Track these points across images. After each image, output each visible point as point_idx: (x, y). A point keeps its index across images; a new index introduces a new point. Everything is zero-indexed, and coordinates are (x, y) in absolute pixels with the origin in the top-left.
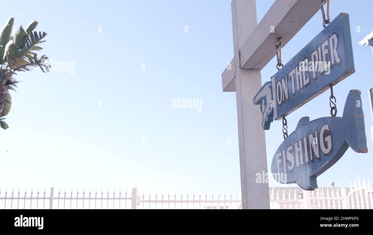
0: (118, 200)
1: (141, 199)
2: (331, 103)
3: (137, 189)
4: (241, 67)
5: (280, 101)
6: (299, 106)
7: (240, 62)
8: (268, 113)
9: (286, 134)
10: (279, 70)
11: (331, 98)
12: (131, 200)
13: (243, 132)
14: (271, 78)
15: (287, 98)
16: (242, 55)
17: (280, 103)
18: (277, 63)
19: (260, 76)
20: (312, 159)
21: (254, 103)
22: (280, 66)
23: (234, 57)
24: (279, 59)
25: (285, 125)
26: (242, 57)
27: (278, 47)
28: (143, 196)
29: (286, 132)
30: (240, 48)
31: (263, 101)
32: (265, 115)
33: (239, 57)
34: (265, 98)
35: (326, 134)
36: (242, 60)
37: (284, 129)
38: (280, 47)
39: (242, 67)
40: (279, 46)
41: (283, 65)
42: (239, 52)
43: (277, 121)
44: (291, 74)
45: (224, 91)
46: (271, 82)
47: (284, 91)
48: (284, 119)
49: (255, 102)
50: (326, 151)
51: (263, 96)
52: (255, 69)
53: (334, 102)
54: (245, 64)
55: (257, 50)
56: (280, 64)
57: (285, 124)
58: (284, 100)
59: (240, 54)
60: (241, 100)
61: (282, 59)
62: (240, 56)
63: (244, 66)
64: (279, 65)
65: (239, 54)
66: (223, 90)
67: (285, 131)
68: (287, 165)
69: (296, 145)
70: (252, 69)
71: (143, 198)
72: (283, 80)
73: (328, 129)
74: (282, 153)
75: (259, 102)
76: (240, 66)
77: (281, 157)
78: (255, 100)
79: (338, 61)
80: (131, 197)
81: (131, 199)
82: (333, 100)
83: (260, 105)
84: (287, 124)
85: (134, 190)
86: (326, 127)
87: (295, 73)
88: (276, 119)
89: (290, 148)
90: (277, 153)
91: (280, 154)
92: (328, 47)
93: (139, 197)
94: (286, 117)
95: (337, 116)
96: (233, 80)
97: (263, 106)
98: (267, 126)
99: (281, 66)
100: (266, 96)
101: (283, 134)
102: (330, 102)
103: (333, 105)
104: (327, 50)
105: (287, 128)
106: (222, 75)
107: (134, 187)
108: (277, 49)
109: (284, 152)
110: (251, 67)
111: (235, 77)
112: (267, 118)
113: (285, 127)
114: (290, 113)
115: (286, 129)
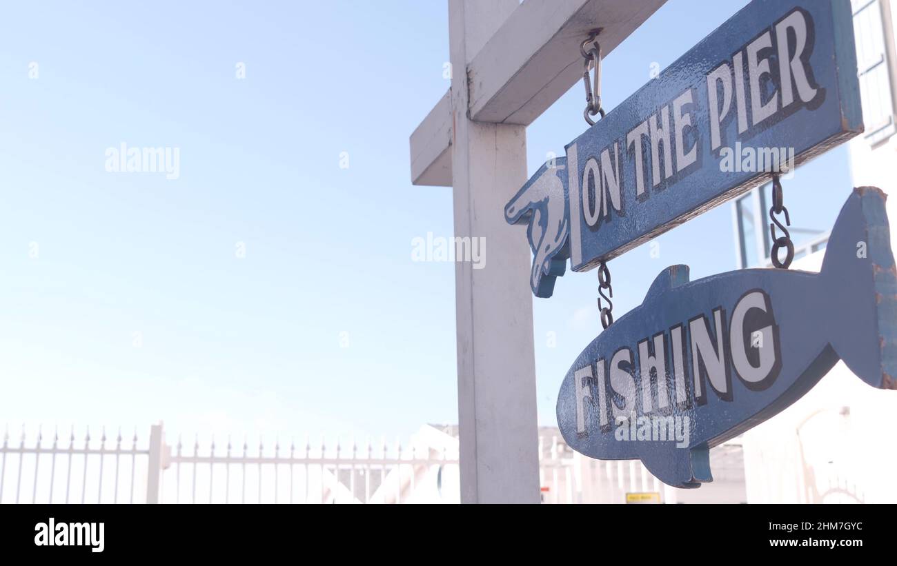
0: (114, 456)
1: (174, 453)
2: (775, 225)
3: (165, 429)
4: (472, 115)
5: (592, 215)
6: (657, 231)
7: (469, 102)
8: (550, 251)
9: (608, 312)
10: (591, 125)
11: (774, 213)
12: (146, 457)
13: (472, 302)
14: (566, 147)
15: (617, 206)
16: (476, 80)
17: (592, 221)
18: (586, 106)
19: (524, 143)
20: (698, 393)
21: (508, 220)
22: (594, 114)
23: (451, 88)
24: (591, 95)
25: (605, 287)
26: (475, 87)
27: (589, 57)
28: (180, 446)
29: (609, 308)
30: (469, 60)
31: (538, 214)
32: (543, 254)
33: (466, 88)
34: (543, 206)
35: (754, 320)
36: (474, 96)
37: (602, 300)
38: (598, 56)
39: (475, 115)
40: (594, 55)
41: (602, 112)
42: (468, 73)
43: (579, 273)
44: (634, 136)
45: (415, 183)
46: (566, 157)
47: (607, 188)
48: (604, 269)
49: (512, 216)
50: (753, 375)
51: (534, 201)
52: (510, 124)
53: (784, 223)
54: (484, 108)
55: (525, 66)
56: (593, 108)
57: (606, 284)
58: (605, 214)
59: (469, 80)
60: (469, 210)
61: (600, 94)
62: (468, 85)
63: (481, 111)
64: (591, 112)
65: (468, 78)
66: (413, 180)
67: (605, 304)
68: (609, 405)
69: (644, 347)
70: (502, 123)
71: (179, 452)
72: (605, 155)
73: (763, 306)
74: (594, 369)
75: (524, 218)
76: (469, 112)
77: (591, 381)
78: (511, 211)
79: (807, 94)
80: (147, 447)
81: (147, 452)
82: (781, 217)
83: (525, 227)
84: (611, 284)
85: (157, 432)
86: (755, 300)
87: (647, 134)
88: (575, 269)
89: (624, 355)
90: (577, 367)
91: (587, 372)
92: (769, 54)
93: (169, 449)
94: (608, 264)
95: (793, 266)
96: (445, 151)
97: (537, 229)
98: (545, 288)
99: (599, 114)
100: (547, 200)
101: (599, 313)
102: (773, 222)
103: (779, 234)
104: (765, 62)
105: (611, 296)
106: (413, 138)
107: (157, 424)
108: (586, 63)
109: (600, 365)
110: (500, 116)
111: (450, 144)
112: (546, 265)
113: (606, 291)
114: (622, 252)
115: (608, 296)
